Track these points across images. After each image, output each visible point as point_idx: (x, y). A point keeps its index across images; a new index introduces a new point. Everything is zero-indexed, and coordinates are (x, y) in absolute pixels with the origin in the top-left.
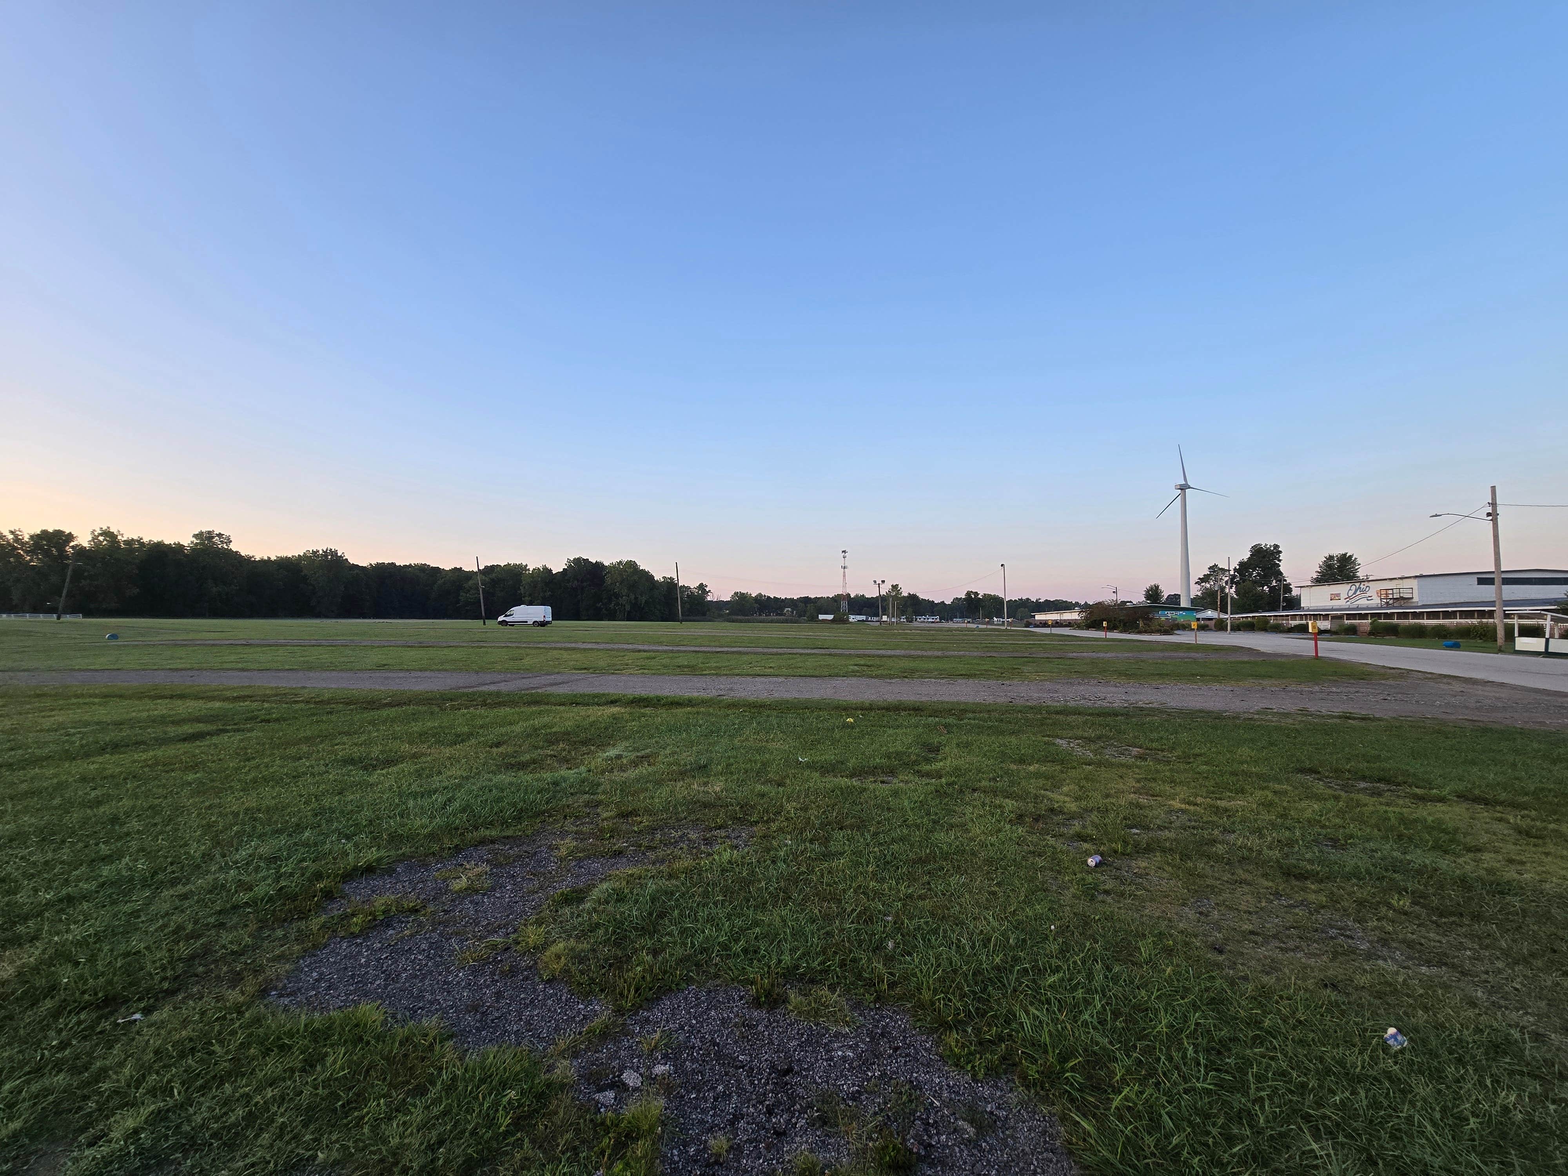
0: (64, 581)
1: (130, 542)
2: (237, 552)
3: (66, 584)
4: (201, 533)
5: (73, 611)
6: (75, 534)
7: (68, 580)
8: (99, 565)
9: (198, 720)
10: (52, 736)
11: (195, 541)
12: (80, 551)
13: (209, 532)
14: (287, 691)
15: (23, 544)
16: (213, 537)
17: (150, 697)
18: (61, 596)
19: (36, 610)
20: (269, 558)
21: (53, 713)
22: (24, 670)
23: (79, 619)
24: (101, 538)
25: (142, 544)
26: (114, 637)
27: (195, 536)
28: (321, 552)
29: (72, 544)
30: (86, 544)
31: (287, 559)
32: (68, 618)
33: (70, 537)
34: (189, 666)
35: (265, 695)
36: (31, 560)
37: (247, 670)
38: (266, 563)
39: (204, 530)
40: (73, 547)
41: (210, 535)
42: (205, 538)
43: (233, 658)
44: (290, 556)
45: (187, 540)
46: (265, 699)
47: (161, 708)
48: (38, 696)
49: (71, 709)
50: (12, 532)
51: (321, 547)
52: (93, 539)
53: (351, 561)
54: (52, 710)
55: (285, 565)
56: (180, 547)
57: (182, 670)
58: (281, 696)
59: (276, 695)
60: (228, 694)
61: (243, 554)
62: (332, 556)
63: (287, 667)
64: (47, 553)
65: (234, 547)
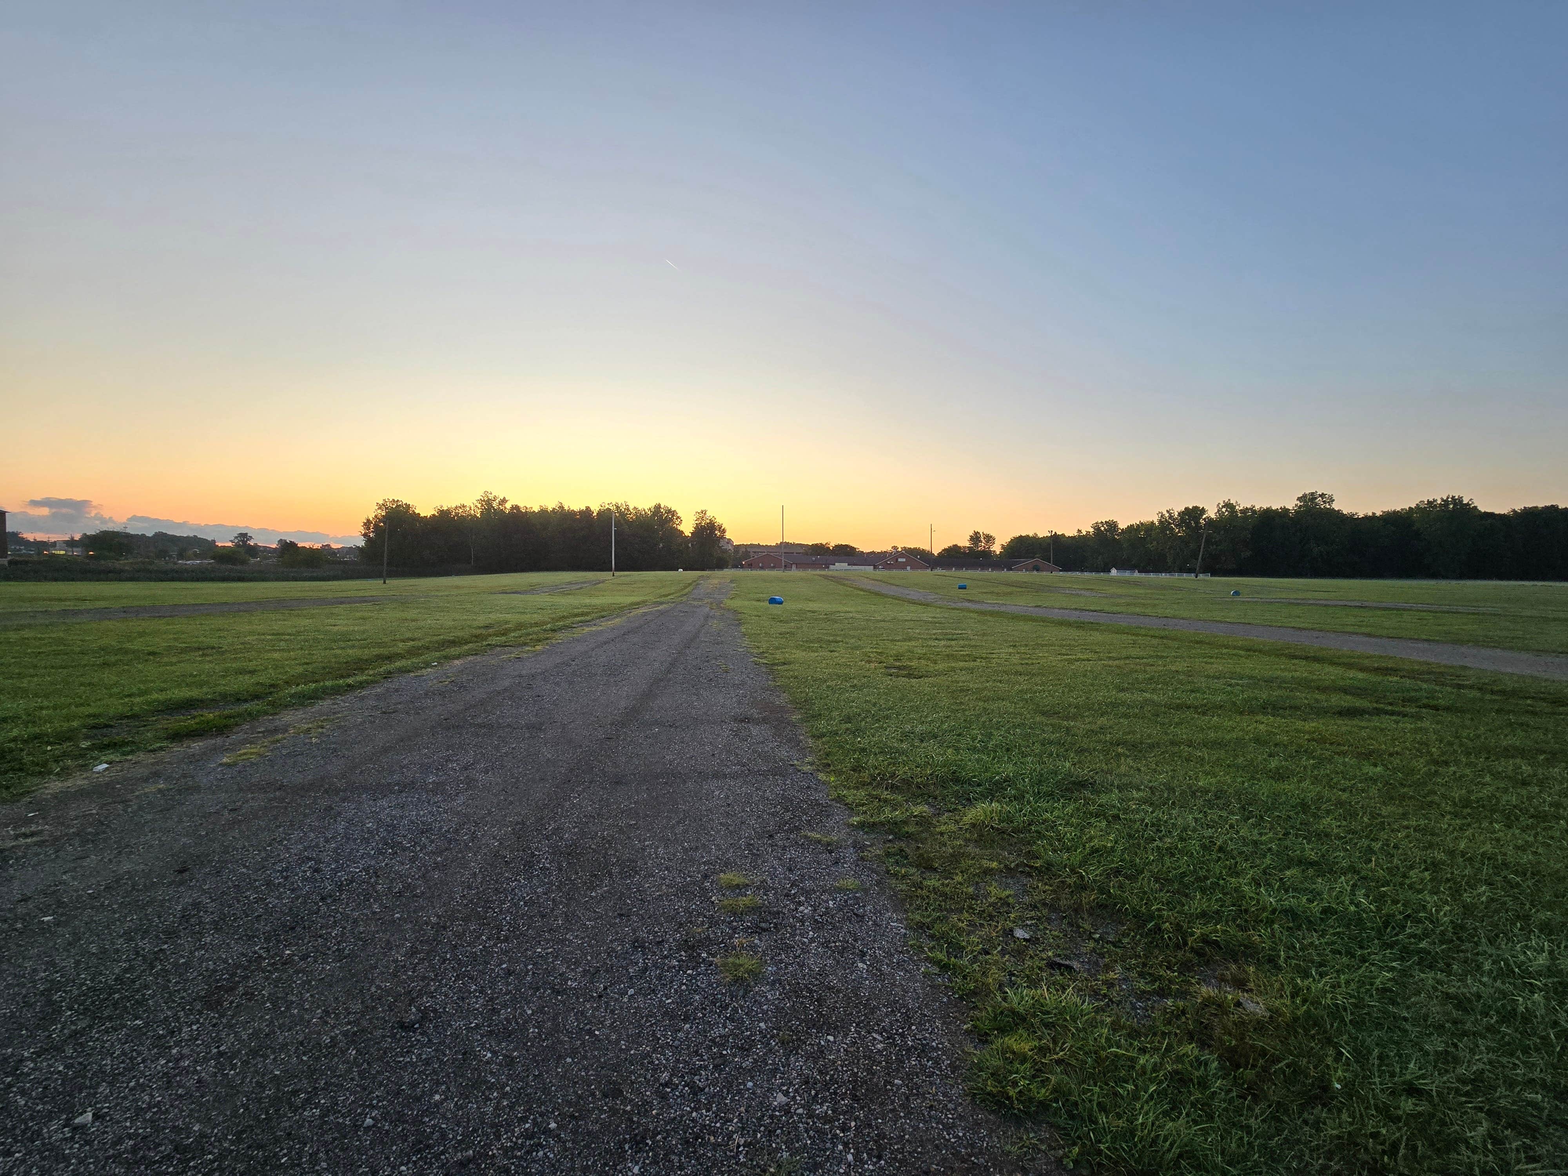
0: (1199, 547)
1: (1245, 511)
2: (1339, 511)
3: (1202, 550)
4: (1305, 496)
5: (1204, 572)
6: (1206, 508)
7: (1202, 546)
8: (1222, 532)
9: (1345, 691)
10: (1218, 684)
11: (1299, 504)
12: (1210, 522)
13: (1312, 494)
14: (1442, 670)
15: (1174, 520)
16: (1316, 498)
17: (1286, 655)
18: (1197, 559)
19: (1181, 570)
20: (1373, 513)
21: (1212, 660)
22: (1183, 619)
23: (1208, 577)
24: (1224, 510)
25: (1254, 512)
26: (1237, 593)
27: (1299, 499)
28: (1439, 502)
29: (1204, 516)
30: (1213, 516)
31: (1395, 513)
32: (1201, 576)
33: (1203, 511)
34: (1310, 626)
35: (1413, 671)
36: (1179, 532)
37: (1375, 636)
38: (1370, 520)
39: (1307, 493)
40: (1204, 519)
41: (1313, 496)
42: (1309, 500)
43: (1351, 620)
44: (1398, 509)
45: (1291, 504)
46: (1413, 675)
47: (1302, 670)
48: (1197, 642)
49: (1225, 659)
50: (1168, 511)
51: (1439, 496)
52: (1218, 511)
53: (1482, 509)
54: (1212, 657)
55: (1392, 520)
56: (1285, 510)
57: (1304, 629)
58: (1438, 676)
59: (1429, 673)
60: (1366, 662)
61: (1345, 512)
62: (1455, 504)
63: (1424, 637)
64: (1188, 526)
65: (1336, 506)
